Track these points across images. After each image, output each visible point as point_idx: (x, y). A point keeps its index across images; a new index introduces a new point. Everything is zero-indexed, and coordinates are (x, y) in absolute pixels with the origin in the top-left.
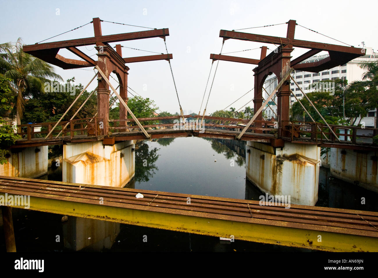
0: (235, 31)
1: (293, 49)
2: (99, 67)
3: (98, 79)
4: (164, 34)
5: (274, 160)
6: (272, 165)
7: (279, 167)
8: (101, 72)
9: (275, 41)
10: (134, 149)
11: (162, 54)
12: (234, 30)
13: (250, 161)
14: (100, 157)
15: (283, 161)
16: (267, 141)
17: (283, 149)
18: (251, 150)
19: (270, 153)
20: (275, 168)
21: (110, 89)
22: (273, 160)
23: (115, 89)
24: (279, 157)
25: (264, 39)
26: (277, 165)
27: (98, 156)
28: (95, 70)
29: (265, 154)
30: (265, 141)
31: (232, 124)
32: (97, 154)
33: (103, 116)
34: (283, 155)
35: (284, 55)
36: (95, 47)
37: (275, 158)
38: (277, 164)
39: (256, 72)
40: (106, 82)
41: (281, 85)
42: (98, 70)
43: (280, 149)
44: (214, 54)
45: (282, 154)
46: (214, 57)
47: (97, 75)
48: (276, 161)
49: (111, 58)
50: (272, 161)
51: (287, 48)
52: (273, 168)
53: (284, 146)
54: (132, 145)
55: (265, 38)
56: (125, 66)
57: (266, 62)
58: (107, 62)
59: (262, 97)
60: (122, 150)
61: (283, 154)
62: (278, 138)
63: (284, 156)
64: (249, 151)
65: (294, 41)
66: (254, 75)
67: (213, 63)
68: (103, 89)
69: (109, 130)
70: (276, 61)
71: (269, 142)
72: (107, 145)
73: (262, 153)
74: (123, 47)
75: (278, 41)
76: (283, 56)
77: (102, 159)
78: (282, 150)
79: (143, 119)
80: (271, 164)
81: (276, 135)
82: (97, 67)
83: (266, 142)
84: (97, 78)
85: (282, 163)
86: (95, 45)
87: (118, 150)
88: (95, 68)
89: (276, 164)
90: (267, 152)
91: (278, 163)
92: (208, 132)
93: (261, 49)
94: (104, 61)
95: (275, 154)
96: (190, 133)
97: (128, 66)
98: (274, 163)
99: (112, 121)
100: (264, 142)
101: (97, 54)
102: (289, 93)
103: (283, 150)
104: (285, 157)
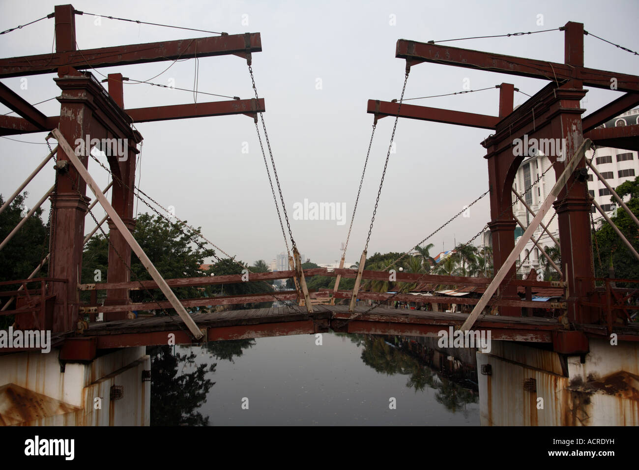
0: (435, 43)
1: (586, 91)
2: (62, 132)
3: (55, 167)
4: (249, 47)
5: (566, 391)
6: (559, 409)
7: (581, 412)
8: (65, 145)
9: (539, 70)
10: (148, 372)
11: (235, 98)
12: (433, 42)
13: (493, 398)
14: (51, 399)
15: (590, 394)
16: (543, 338)
17: (587, 358)
18: (493, 367)
19: (552, 373)
20: (571, 416)
21: (89, 193)
22: (561, 393)
23: (102, 190)
24: (577, 382)
25: (511, 66)
26: (576, 407)
27: (44, 396)
28: (51, 140)
29: (539, 376)
30: (536, 338)
31: (422, 292)
32: (40, 391)
33: (65, 274)
34: (587, 376)
35: (564, 105)
36: (55, 80)
37: (567, 387)
38: (574, 404)
39: (492, 148)
40: (78, 173)
41: (566, 182)
42: (58, 140)
43: (578, 359)
44: (378, 102)
45: (585, 375)
46: (379, 109)
47: (55, 155)
48: (570, 396)
49: (97, 108)
50: (560, 396)
51: (570, 89)
52: (563, 417)
53: (589, 352)
54: (142, 361)
55: (512, 63)
56: (131, 129)
57: (516, 123)
58: (84, 120)
59: (512, 216)
60: (116, 377)
61: (588, 373)
62: (572, 328)
63: (590, 378)
64: (488, 370)
65: (585, 73)
66: (485, 157)
67: (375, 123)
68: (71, 194)
69: (79, 314)
70: (546, 120)
71: (547, 340)
72: (73, 362)
73: (529, 374)
74: (127, 79)
75: (546, 71)
76: (562, 108)
77: (55, 407)
78: (583, 361)
79: (184, 281)
80: (559, 406)
81: (565, 321)
82: (57, 132)
83: (540, 341)
84: (55, 164)
85: (587, 402)
86: (55, 75)
87: (105, 377)
88: (51, 135)
89: (571, 406)
90: (542, 370)
91: (578, 402)
92: (376, 318)
93: (499, 89)
94: (76, 115)
95: (565, 374)
96: (322, 321)
97: (139, 131)
98: (566, 402)
99: (89, 289)
100: (534, 340)
101: (58, 98)
102: (586, 203)
103: (588, 363)
104: (596, 384)
